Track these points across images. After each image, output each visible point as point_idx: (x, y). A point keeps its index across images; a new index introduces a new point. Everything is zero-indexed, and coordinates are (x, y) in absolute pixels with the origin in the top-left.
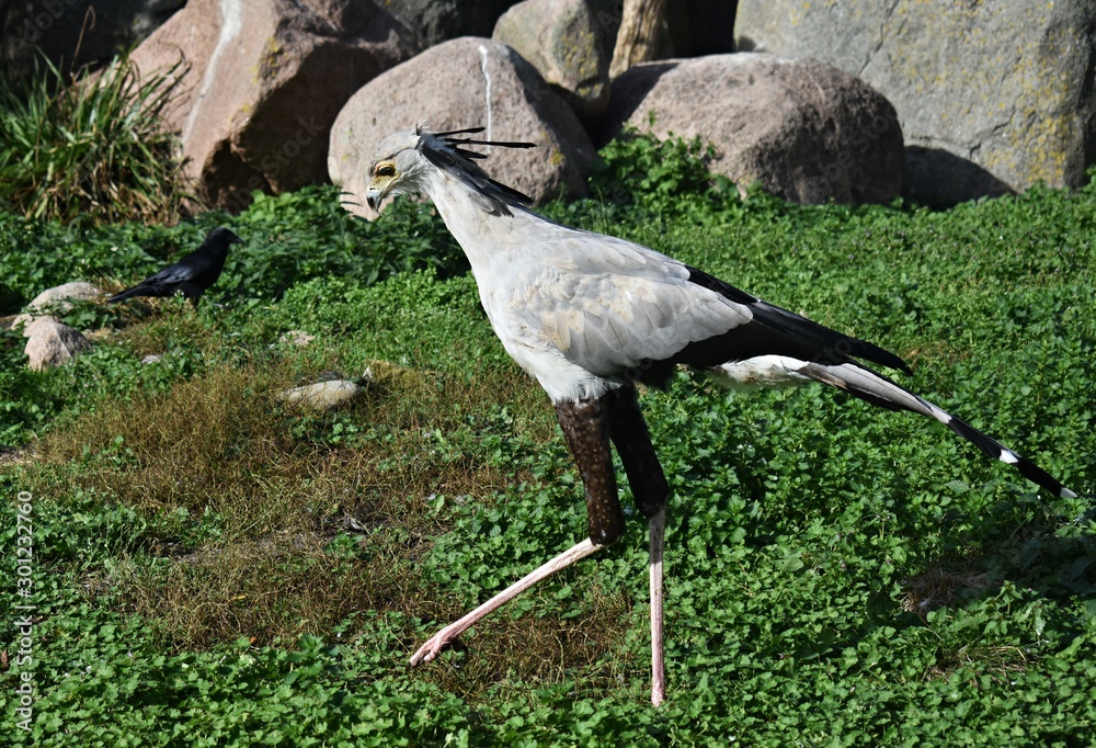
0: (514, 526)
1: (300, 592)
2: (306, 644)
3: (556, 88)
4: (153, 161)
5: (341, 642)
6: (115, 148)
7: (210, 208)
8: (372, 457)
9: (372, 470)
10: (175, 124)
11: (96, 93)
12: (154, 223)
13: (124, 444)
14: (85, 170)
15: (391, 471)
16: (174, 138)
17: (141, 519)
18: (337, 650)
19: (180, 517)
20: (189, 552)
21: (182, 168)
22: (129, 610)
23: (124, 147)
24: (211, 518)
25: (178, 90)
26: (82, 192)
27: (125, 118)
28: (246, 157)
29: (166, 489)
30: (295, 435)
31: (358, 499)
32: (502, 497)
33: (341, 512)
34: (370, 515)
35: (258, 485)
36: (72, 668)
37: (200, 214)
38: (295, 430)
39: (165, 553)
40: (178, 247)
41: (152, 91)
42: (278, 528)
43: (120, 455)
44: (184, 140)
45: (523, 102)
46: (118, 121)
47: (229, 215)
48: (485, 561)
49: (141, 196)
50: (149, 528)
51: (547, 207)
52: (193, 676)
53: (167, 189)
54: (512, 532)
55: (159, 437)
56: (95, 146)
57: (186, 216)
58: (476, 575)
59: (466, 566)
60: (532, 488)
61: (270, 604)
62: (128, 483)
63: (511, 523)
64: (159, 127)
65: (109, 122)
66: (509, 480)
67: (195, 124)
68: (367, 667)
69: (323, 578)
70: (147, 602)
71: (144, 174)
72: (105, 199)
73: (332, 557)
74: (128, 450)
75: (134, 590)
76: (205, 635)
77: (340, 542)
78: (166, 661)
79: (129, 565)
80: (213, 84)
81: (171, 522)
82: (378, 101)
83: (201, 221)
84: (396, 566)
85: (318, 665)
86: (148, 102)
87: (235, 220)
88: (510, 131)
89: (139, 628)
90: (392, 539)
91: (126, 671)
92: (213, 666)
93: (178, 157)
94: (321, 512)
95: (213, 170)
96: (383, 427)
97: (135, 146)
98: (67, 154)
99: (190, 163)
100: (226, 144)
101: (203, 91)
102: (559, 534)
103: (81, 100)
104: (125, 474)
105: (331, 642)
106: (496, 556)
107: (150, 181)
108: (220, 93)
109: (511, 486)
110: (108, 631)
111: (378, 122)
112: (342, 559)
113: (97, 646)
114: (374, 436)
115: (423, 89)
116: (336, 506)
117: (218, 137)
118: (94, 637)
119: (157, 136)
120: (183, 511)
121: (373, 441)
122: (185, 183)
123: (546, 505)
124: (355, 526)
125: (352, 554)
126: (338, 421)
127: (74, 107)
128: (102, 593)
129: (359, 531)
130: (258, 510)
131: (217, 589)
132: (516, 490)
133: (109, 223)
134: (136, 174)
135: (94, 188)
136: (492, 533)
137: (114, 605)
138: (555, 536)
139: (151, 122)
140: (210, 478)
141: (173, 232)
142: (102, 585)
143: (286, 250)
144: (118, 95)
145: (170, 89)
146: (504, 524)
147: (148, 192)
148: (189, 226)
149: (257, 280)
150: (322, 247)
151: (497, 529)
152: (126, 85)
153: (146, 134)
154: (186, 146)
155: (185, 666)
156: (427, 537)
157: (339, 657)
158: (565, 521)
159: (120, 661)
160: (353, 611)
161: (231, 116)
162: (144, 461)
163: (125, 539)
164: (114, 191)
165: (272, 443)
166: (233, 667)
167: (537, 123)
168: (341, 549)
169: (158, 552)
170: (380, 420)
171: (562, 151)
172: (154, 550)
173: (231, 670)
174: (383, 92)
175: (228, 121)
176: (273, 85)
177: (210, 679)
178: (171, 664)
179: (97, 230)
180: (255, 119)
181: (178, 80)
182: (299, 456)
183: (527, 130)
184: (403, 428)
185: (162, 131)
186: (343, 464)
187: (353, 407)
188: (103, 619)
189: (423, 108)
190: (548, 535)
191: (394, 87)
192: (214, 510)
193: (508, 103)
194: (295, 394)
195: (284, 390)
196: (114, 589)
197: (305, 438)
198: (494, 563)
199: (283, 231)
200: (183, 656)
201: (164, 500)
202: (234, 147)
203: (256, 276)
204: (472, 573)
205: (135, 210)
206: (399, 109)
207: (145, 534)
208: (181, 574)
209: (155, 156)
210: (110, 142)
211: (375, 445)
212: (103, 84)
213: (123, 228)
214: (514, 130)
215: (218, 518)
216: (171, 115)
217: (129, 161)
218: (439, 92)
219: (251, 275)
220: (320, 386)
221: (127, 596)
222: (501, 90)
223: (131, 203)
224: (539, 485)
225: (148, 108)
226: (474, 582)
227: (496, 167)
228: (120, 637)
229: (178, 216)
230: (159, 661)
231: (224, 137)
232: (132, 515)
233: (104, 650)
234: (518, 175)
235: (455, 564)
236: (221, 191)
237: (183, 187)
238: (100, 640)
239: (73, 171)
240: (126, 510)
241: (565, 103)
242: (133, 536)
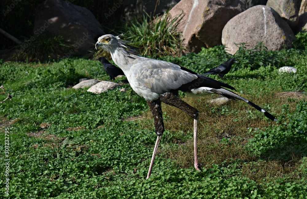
0: (270, 136)
1: (212, 153)
2: (214, 166)
3: (284, 18)
4: (175, 40)
5: (223, 167)
6: (165, 36)
7: (190, 52)
8: (232, 118)
9: (232, 121)
10: (181, 30)
11: (160, 22)
12: (175, 56)
13: (167, 114)
14: (157, 42)
15: (238, 121)
16: (181, 34)
17: (171, 134)
18: (222, 168)
19: (181, 133)
20: (184, 143)
21: (183, 41)
22: (168, 158)
23: (167, 36)
24: (189, 134)
25: (182, 21)
26: (156, 48)
27: (168, 28)
28: (200, 38)
29: (178, 126)
30: (212, 112)
31: (229, 129)
32: (267, 128)
33: (224, 132)
34: (231, 133)
35: (202, 125)
36: (153, 173)
37: (187, 54)
38: (212, 111)
39: (177, 143)
40: (181, 62)
41: (175, 21)
42: (207, 136)
43: (166, 117)
44: (183, 34)
45: (275, 22)
46: (166, 29)
47: (195, 54)
48: (263, 145)
49: (172, 49)
50: (173, 136)
51: (281, 51)
52: (184, 175)
53: (179, 47)
54: (270, 138)
55: (176, 113)
56: (160, 36)
57: (184, 54)
58: (260, 149)
59: (257, 147)
60: (276, 126)
61: (205, 156)
62: (168, 125)
63: (269, 135)
64: (177, 31)
65: (163, 30)
66: (269, 124)
67: (186, 30)
68: (230, 173)
69: (219, 150)
70: (172, 155)
71: (173, 43)
72: (162, 50)
73: (221, 144)
74: (168, 116)
75: (169, 152)
76: (187, 164)
77: (224, 140)
78: (177, 171)
79: (168, 146)
80: (191, 19)
81: (179, 135)
82: (235, 23)
83: (188, 56)
84: (238, 147)
85: (217, 172)
86: (174, 24)
87: (197, 55)
88: (271, 30)
89: (170, 162)
90: (238, 139)
91: (167, 173)
92: (189, 172)
93: (182, 38)
94: (218, 132)
95: (191, 42)
96: (235, 110)
97: (170, 36)
98: (152, 38)
99: (185, 40)
100: (194, 35)
101: (188, 21)
102: (283, 138)
103: (156, 24)
104: (167, 122)
105: (221, 166)
106: (265, 144)
107: (174, 45)
108: (193, 21)
109: (270, 125)
110: (162, 163)
111: (235, 28)
112: (224, 145)
113: (159, 167)
114: (233, 112)
115: (247, 19)
116: (222, 131)
117: (192, 33)
118: (159, 165)
119: (176, 33)
120: (182, 132)
121: (233, 113)
122: (184, 46)
123: (279, 131)
124: (228, 136)
125: (227, 143)
126: (224, 108)
127: (154, 25)
128: (160, 153)
129: (229, 137)
130: (202, 131)
131: (191, 152)
132: (271, 126)
133: (164, 56)
134: (171, 43)
135: (159, 47)
136: (264, 138)
137: (164, 156)
138: (282, 139)
139: (174, 29)
140: (189, 123)
141: (180, 58)
142: (161, 151)
143: (210, 63)
144: (166, 22)
145: (180, 20)
146: (268, 136)
147: (174, 48)
148: (184, 57)
149: (202, 71)
150: (220, 62)
151: (266, 137)
152: (168, 20)
153: (173, 33)
154: (184, 36)
155: (182, 172)
156: (247, 139)
157: (223, 170)
158: (284, 135)
159: (165, 170)
160: (227, 158)
161: (196, 27)
162: (172, 119)
163: (167, 139)
164: (165, 48)
165: (206, 114)
166: (194, 172)
167: (278, 28)
168: (223, 142)
169: (175, 143)
170: (234, 108)
171: (285, 35)
172: (175, 142)
173: (194, 173)
174: (236, 20)
175: (195, 29)
176: (207, 19)
177: (189, 176)
178: (178, 172)
179: (160, 58)
180: (202, 28)
181: (182, 18)
182: (213, 117)
183: (276, 30)
184: (241, 110)
185: (177, 32)
186: (225, 120)
187: (228, 104)
188: (161, 160)
189: (247, 25)
190: (280, 138)
191: (240, 19)
192: (190, 131)
193: (270, 23)
194: (212, 101)
195: (209, 100)
196: (164, 152)
197: (214, 113)
198: (265, 146)
199: (209, 58)
200: (182, 169)
201: (177, 129)
202: (196, 36)
203: (202, 70)
204: (259, 148)
205: (170, 53)
206: (241, 25)
207: (172, 138)
208: (181, 148)
209: (176, 38)
210: (163, 35)
211: (233, 114)
212: (162, 19)
213: (167, 58)
214: (272, 30)
215: (191, 134)
216: (180, 27)
217: (169, 40)
218: (252, 20)
219: (201, 70)
220: (219, 99)
221: (167, 154)
222: (268, 19)
223: (169, 51)
224: (277, 125)
225: (174, 26)
226: (259, 151)
227: (267, 40)
228: (165, 164)
229: (182, 54)
230: (175, 171)
231: (194, 33)
232: (168, 133)
233: (161, 168)
234: (273, 42)
235: (254, 146)
236: (193, 48)
237: (183, 47)
238: (160, 165)
239: (154, 43)
240: (167, 132)
241: (286, 22)
242: (169, 138)
